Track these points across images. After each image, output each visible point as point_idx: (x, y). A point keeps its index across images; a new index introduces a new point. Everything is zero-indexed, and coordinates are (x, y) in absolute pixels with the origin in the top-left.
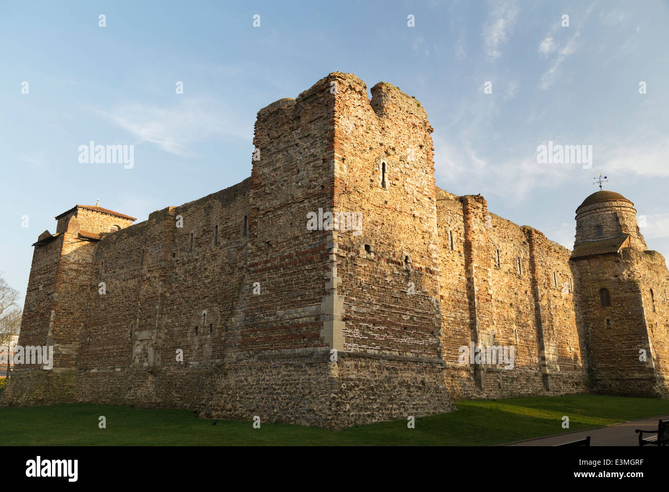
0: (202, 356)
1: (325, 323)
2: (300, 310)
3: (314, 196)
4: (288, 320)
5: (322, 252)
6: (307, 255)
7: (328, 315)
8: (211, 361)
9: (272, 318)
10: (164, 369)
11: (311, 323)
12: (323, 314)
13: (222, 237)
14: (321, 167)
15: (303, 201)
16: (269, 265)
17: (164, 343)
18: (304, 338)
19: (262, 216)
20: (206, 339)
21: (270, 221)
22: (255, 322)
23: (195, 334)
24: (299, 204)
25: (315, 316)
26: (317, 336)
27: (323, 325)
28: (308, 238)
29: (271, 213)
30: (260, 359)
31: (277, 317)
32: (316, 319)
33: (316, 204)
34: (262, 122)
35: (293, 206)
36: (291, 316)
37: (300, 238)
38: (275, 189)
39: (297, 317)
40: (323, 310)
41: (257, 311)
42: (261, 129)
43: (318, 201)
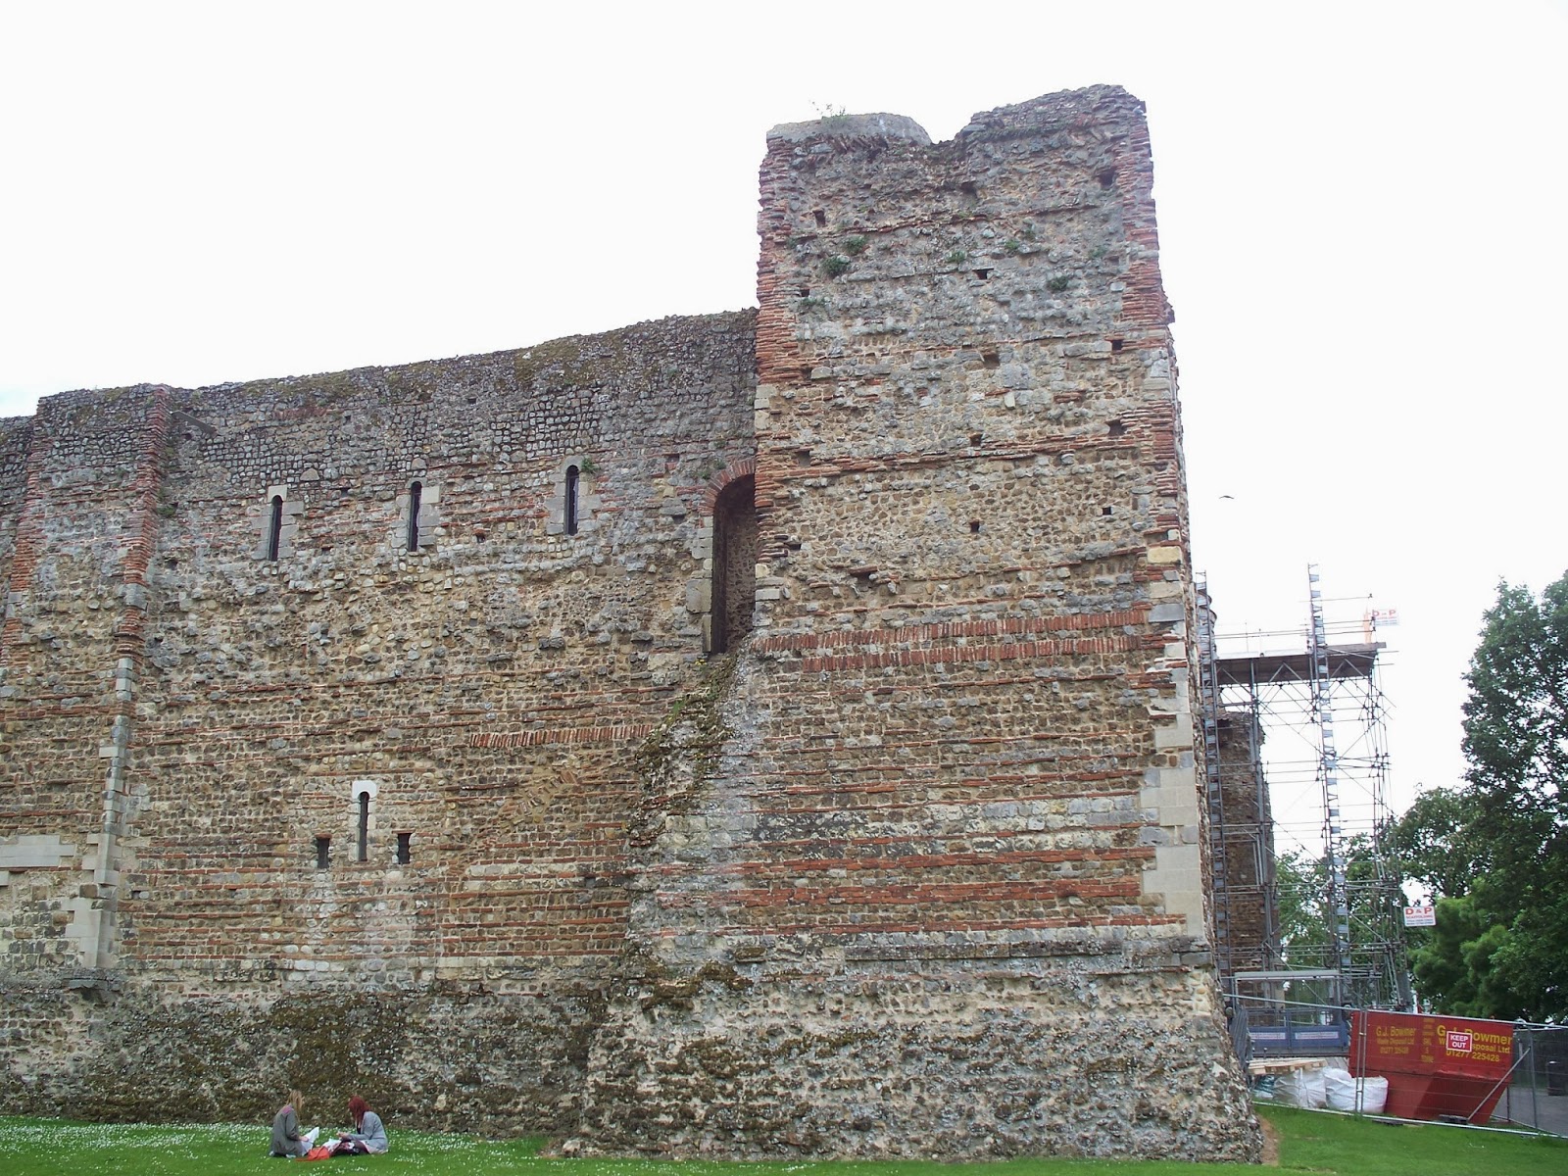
0: (361, 944)
1: (1159, 852)
2: (1041, 806)
3: (1079, 449)
4: (987, 835)
5: (1130, 630)
6: (1062, 633)
7: (1171, 827)
8: (412, 960)
9: (907, 827)
10: (145, 981)
11: (1099, 851)
12: (1149, 825)
13: (445, 526)
14: (1103, 364)
15: (1032, 458)
16: (874, 649)
17: (134, 886)
18: (1065, 896)
19: (824, 481)
20: (379, 885)
21: (868, 503)
22: (815, 836)
23: (314, 863)
24: (1010, 465)
25: (1116, 828)
26: (1131, 893)
27: (1150, 858)
28: (1063, 579)
29: (870, 476)
30: (862, 958)
31: (934, 826)
32: (1119, 839)
33: (1089, 477)
34: (795, 168)
35: (979, 468)
36: (1001, 825)
37: (1020, 574)
38: (884, 399)
39: (1031, 828)
40: (1154, 811)
41: (824, 801)
42: (792, 190)
43: (1099, 469)
